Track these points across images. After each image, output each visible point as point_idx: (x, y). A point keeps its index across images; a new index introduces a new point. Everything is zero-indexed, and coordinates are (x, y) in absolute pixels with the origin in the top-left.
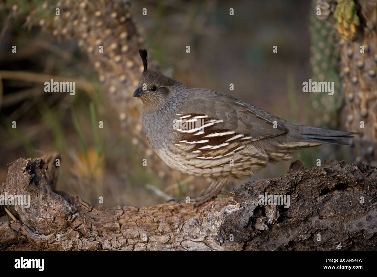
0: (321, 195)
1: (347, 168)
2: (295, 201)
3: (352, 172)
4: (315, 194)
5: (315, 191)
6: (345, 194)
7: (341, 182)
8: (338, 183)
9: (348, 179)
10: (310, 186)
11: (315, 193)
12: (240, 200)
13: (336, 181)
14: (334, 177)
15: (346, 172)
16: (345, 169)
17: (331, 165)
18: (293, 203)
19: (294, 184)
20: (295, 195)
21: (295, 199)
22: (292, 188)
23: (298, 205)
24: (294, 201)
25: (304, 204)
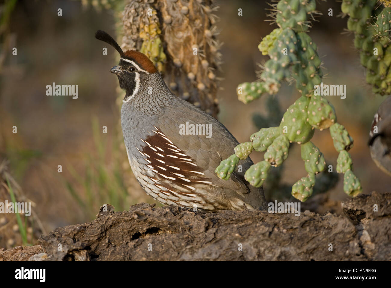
0: (132, 239)
1: (159, 211)
2: (106, 247)
3: (163, 215)
4: (126, 239)
5: (127, 236)
6: (157, 238)
7: (153, 226)
8: (149, 227)
9: (160, 223)
10: (120, 231)
11: (127, 237)
12: (49, 248)
13: (148, 225)
14: (145, 221)
15: (158, 215)
16: (156, 212)
17: (142, 208)
18: (103, 249)
19: (104, 229)
20: (106, 241)
21: (106, 244)
22: (102, 233)
23: (109, 251)
24: (104, 247)
25: (115, 250)
